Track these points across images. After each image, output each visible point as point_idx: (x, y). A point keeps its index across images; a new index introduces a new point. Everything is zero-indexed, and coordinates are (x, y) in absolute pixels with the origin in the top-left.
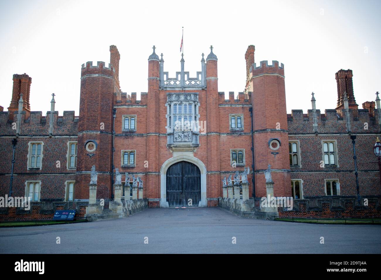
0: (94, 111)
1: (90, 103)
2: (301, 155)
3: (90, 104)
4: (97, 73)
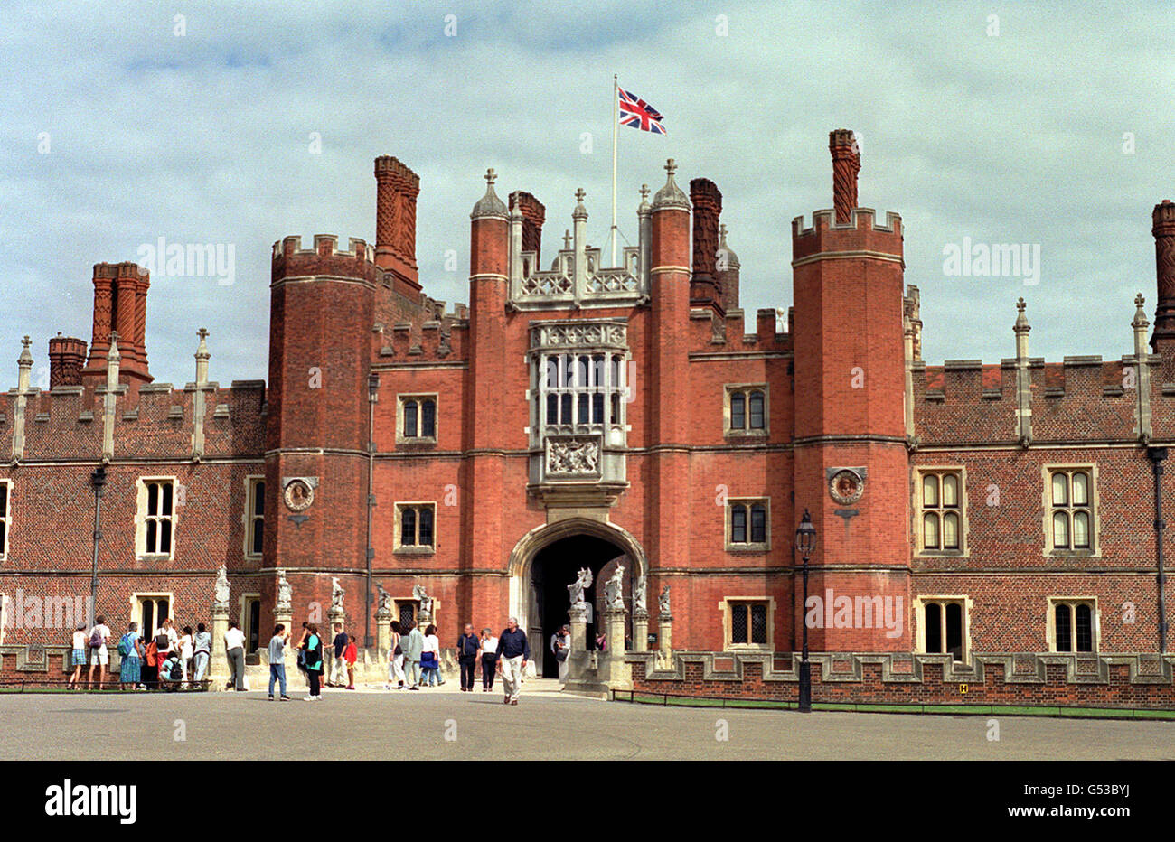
1: (295, 363)
2: (970, 515)
3: (294, 366)
4: (314, 271)
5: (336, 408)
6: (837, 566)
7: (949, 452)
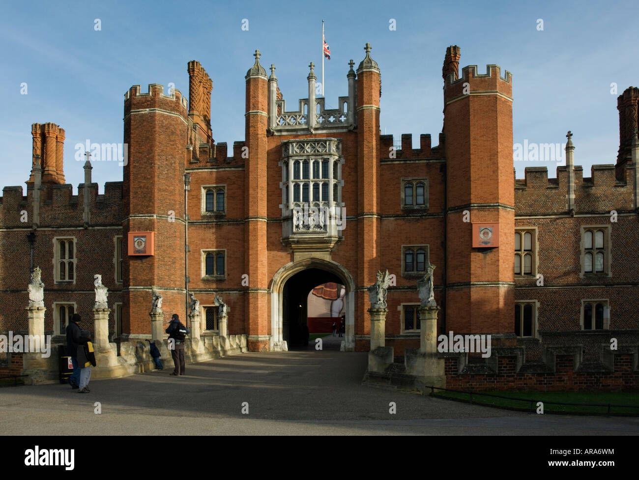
0: (145, 178)
1: (138, 162)
2: (539, 255)
3: (137, 164)
4: (149, 106)
5: (164, 191)
6: (479, 283)
7: (529, 219)
